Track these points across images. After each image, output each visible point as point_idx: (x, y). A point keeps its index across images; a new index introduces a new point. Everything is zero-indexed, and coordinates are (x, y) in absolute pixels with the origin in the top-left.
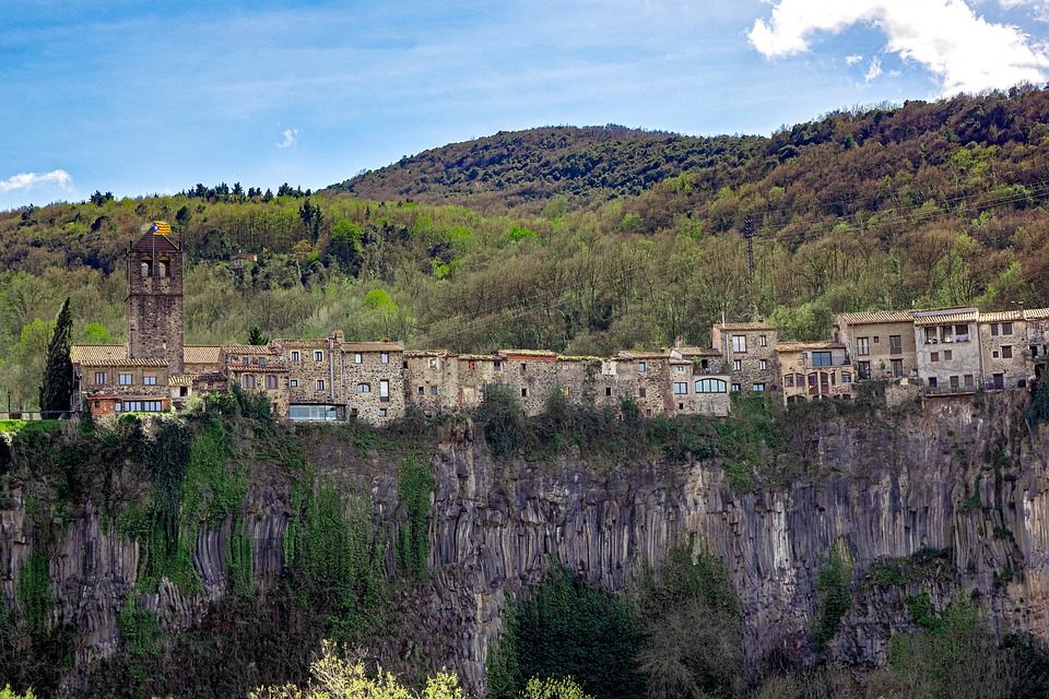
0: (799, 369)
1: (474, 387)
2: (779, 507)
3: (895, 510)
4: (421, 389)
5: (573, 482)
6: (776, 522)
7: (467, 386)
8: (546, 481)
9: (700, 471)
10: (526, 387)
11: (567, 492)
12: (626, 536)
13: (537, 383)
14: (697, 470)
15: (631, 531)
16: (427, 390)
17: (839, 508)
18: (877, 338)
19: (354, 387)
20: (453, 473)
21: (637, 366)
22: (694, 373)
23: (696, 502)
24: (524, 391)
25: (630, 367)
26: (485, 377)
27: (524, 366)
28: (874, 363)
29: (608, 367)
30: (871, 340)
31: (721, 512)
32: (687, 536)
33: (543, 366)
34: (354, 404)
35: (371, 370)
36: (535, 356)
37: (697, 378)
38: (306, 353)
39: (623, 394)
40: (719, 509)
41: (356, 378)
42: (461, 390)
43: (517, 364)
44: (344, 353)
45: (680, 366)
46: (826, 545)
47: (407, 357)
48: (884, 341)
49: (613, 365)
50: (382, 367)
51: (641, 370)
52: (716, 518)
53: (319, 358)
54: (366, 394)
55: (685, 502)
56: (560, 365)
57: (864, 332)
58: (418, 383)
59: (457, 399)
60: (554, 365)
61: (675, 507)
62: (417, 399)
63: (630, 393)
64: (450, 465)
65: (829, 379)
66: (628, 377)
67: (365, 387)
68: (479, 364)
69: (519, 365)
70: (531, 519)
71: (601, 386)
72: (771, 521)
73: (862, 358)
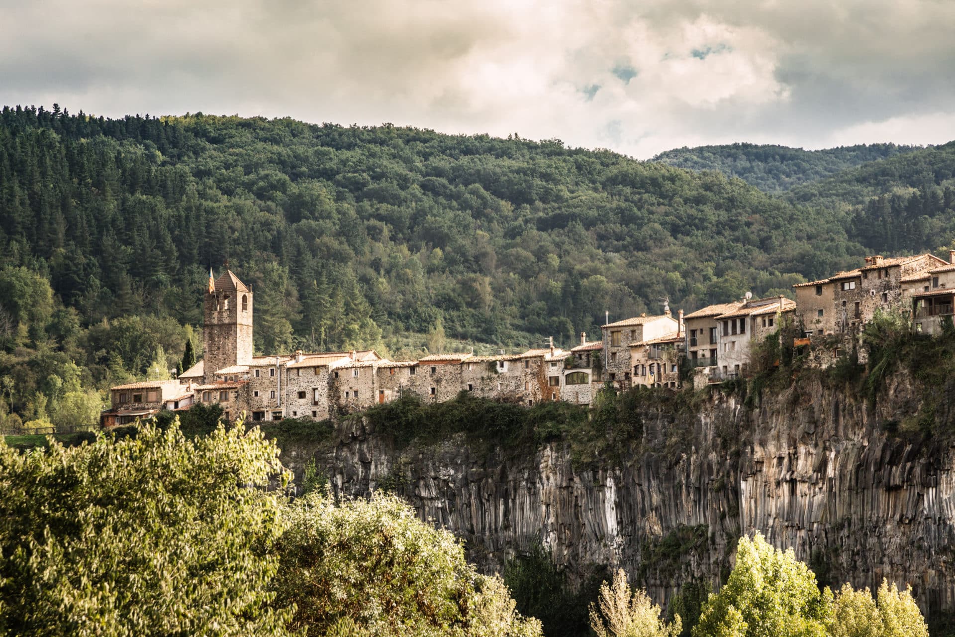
0: (643, 361)
1: (392, 389)
2: (610, 482)
3: (688, 487)
4: (347, 393)
5: (456, 463)
6: (608, 495)
7: (388, 388)
8: (434, 464)
9: (549, 453)
10: (435, 386)
11: (452, 472)
12: (502, 507)
13: (444, 383)
14: (548, 452)
15: (506, 504)
16: (352, 394)
17: (654, 483)
18: (702, 330)
19: (295, 396)
20: (356, 460)
21: (524, 364)
22: (566, 368)
23: (548, 478)
24: (433, 389)
25: (519, 364)
26: (402, 380)
27: (434, 369)
28: (700, 353)
29: (502, 366)
30: (698, 333)
31: (567, 487)
32: (544, 507)
33: (449, 368)
34: (295, 409)
35: (305, 382)
36: (442, 361)
37: (567, 372)
38: (264, 370)
39: (512, 388)
40: (564, 484)
41: (297, 389)
42: (382, 392)
43: (427, 368)
44: (289, 369)
45: (554, 363)
46: (643, 515)
47: (338, 369)
48: (707, 333)
49: (506, 364)
50: (314, 378)
51: (527, 367)
52: (565, 492)
53: (272, 374)
54: (302, 401)
55: (541, 478)
56: (465, 366)
57: (695, 326)
58: (344, 388)
59: (377, 400)
60: (459, 367)
61: (534, 483)
62: (343, 401)
63: (518, 386)
64: (353, 454)
65: (662, 370)
66: (517, 374)
67: (302, 395)
68: (397, 370)
69: (429, 369)
70: (423, 494)
71: (497, 383)
72: (604, 495)
73: (693, 349)
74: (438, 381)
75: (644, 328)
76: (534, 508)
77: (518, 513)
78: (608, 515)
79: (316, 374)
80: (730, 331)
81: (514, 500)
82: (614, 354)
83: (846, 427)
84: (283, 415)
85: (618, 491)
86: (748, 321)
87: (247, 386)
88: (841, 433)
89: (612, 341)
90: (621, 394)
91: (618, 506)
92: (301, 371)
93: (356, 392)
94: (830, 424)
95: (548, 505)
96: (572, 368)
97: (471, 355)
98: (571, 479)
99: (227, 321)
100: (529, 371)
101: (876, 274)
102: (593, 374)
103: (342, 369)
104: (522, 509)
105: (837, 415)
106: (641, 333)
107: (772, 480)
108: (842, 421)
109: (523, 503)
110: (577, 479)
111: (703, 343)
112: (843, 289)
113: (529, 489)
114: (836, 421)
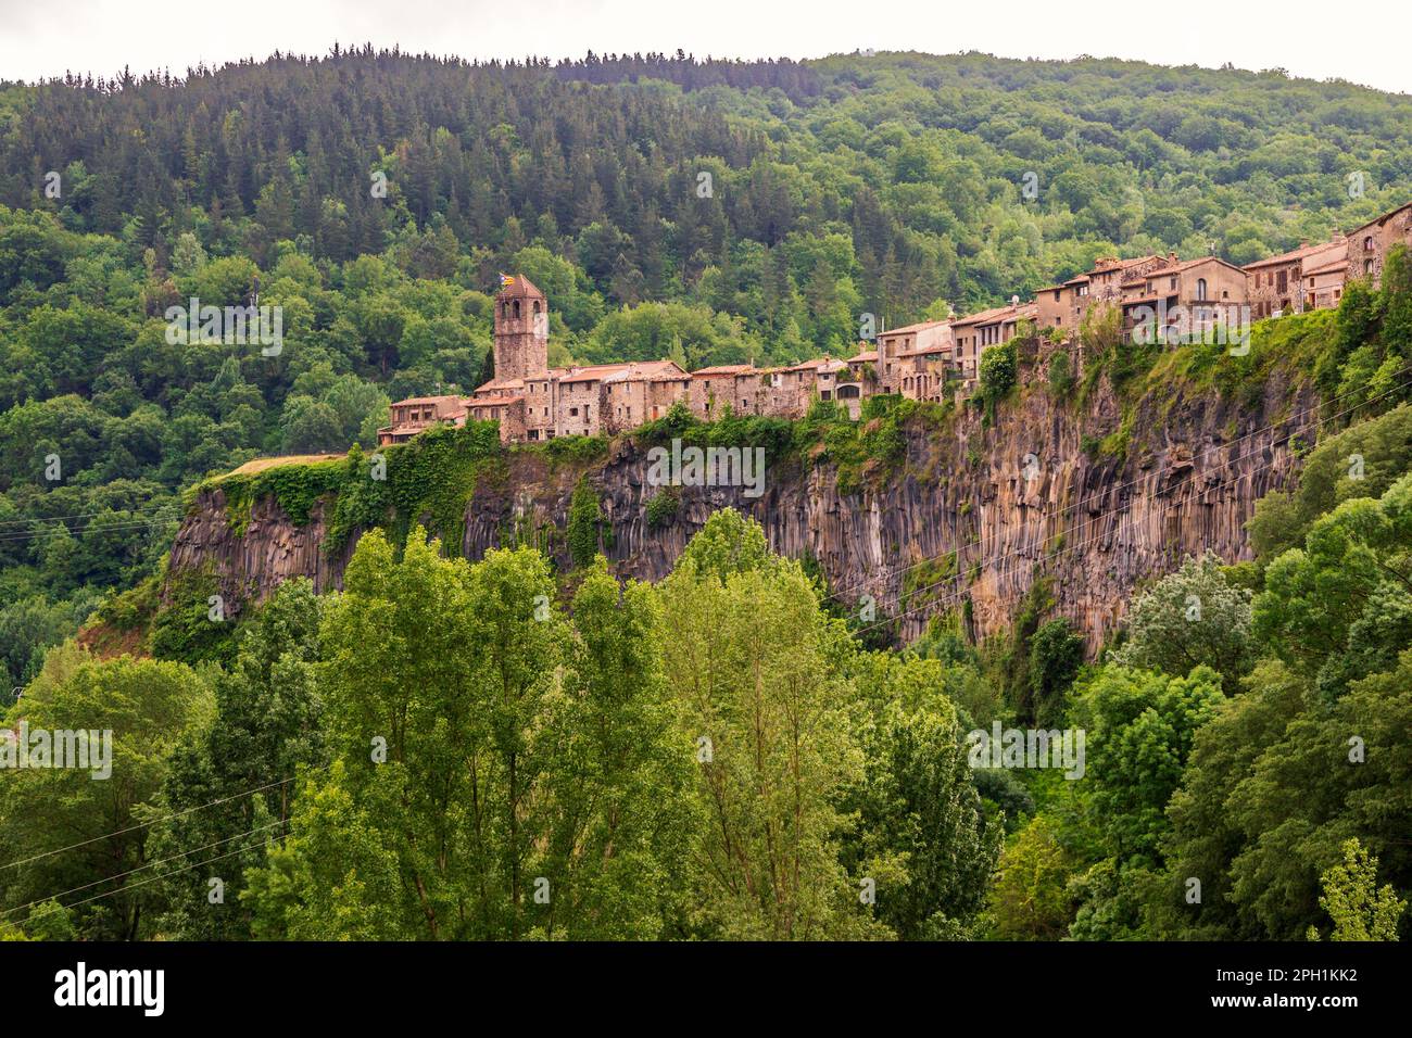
0: (911, 374)
1: (666, 404)
2: (874, 507)
4: (620, 410)
6: (873, 520)
7: (661, 404)
8: (704, 487)
10: (709, 402)
11: (723, 496)
13: (718, 398)
14: (816, 474)
15: (777, 529)
16: (624, 411)
17: (916, 508)
18: (966, 339)
19: (567, 413)
20: (626, 482)
21: (798, 377)
22: (838, 381)
23: (816, 503)
24: (707, 406)
25: (793, 377)
26: (676, 396)
27: (707, 383)
28: (965, 364)
29: (776, 379)
30: (964, 342)
31: (835, 512)
32: (812, 535)
33: (724, 382)
34: (567, 427)
35: (579, 397)
36: (716, 374)
37: (839, 386)
38: (538, 385)
39: (786, 404)
40: (831, 510)
41: (569, 406)
42: (656, 408)
43: (700, 382)
44: (561, 384)
45: (826, 376)
46: (906, 543)
47: (610, 383)
48: (970, 341)
49: (780, 377)
50: (587, 393)
51: (801, 380)
52: (833, 518)
53: (545, 389)
54: (574, 418)
55: (809, 503)
56: (739, 381)
57: (962, 334)
58: (617, 405)
59: (650, 416)
60: (733, 380)
61: (802, 508)
62: (616, 419)
63: (791, 401)
64: (623, 476)
66: (790, 388)
67: (574, 412)
68: (670, 384)
69: (703, 383)
70: (694, 520)
71: (771, 398)
72: (870, 521)
73: (959, 360)
74: (712, 396)
75: (918, 336)
76: (803, 535)
77: (788, 541)
78: (873, 543)
79: (589, 388)
80: (987, 340)
81: (784, 527)
82: (889, 365)
83: (1065, 446)
84: (556, 434)
85: (883, 516)
86: (1001, 329)
87: (521, 403)
88: (1061, 452)
89: (888, 351)
91: (883, 532)
92: (574, 385)
93: (628, 409)
94: (1052, 445)
95: (817, 533)
96: (844, 381)
97: (751, 366)
98: (837, 504)
99: (517, 331)
100: (802, 384)
101: (1101, 277)
102: (865, 387)
103: (614, 383)
104: (792, 536)
105: (1056, 434)
106: (914, 343)
107: (1006, 505)
108: (1062, 442)
109: (793, 530)
110: (842, 504)
111: (968, 354)
112: (1078, 294)
113: (798, 514)
114: (1057, 442)
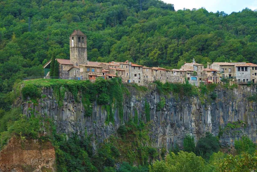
0: (211, 76)
2: (209, 108)
3: (232, 110)
6: (209, 112)
9: (195, 99)
15: (181, 113)
18: (226, 69)
19: (133, 75)
21: (180, 73)
28: (225, 75)
30: (225, 69)
33: (164, 72)
34: (134, 80)
35: (136, 71)
37: (192, 76)
38: (124, 66)
41: (134, 73)
44: (132, 67)
45: (188, 74)
48: (228, 70)
49: (176, 72)
50: (139, 70)
51: (181, 74)
53: (127, 67)
54: (136, 77)
56: (166, 72)
57: (223, 67)
59: (151, 80)
62: (144, 79)
63: (179, 79)
65: (217, 78)
66: (179, 75)
67: (135, 75)
73: (223, 74)
74: (162, 75)
79: (139, 69)
80: (241, 70)
82: (201, 73)
84: (131, 81)
86: (249, 68)
90: (205, 84)
92: (135, 67)
93: (147, 76)
102: (198, 78)
111: (226, 72)
